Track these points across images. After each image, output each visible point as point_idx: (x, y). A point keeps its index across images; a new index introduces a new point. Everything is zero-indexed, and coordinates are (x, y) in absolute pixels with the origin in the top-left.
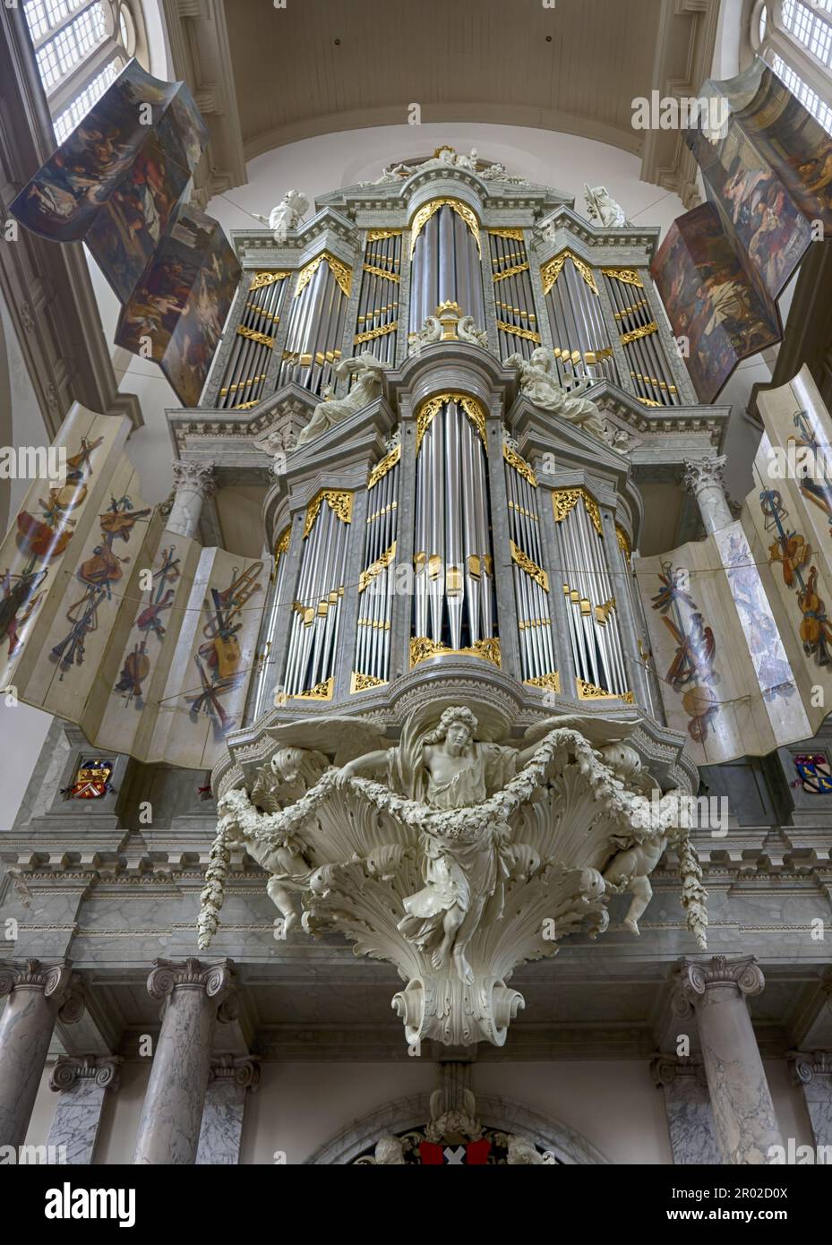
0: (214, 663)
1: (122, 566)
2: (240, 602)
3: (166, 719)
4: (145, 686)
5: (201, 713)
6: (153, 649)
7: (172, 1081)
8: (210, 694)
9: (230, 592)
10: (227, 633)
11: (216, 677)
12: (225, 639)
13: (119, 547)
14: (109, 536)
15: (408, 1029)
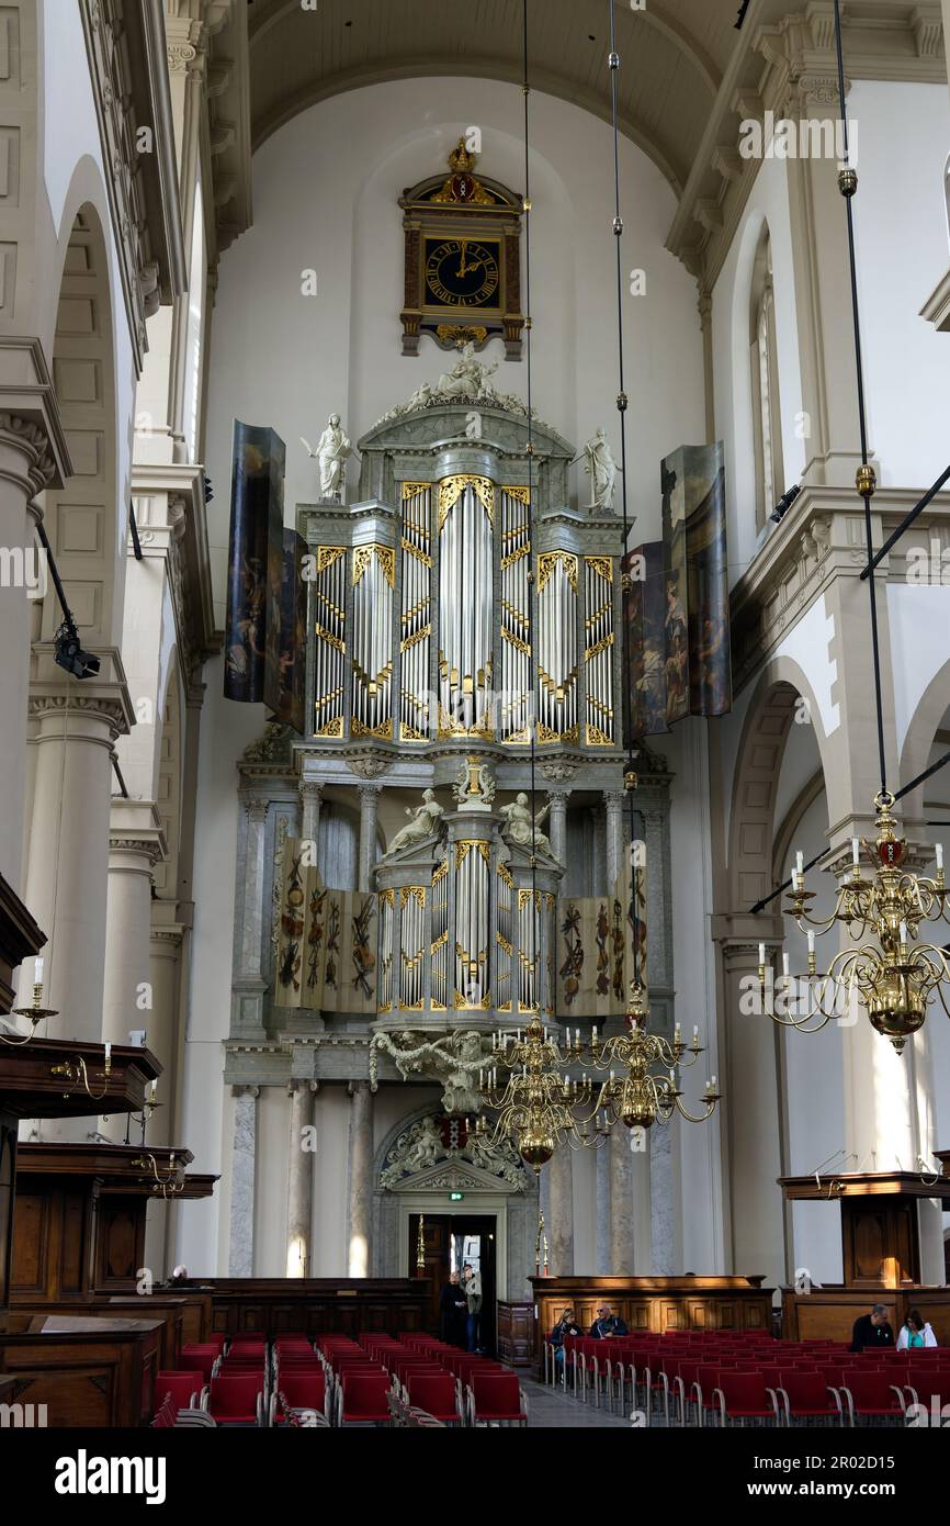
0: (360, 960)
1: (322, 928)
2: (366, 922)
3: (346, 991)
4: (336, 979)
5: (359, 987)
6: (336, 958)
7: (363, 1120)
8: (361, 976)
9: (361, 917)
10: (362, 941)
11: (363, 966)
12: (363, 945)
13: (320, 918)
14: (315, 914)
15: (446, 1107)
